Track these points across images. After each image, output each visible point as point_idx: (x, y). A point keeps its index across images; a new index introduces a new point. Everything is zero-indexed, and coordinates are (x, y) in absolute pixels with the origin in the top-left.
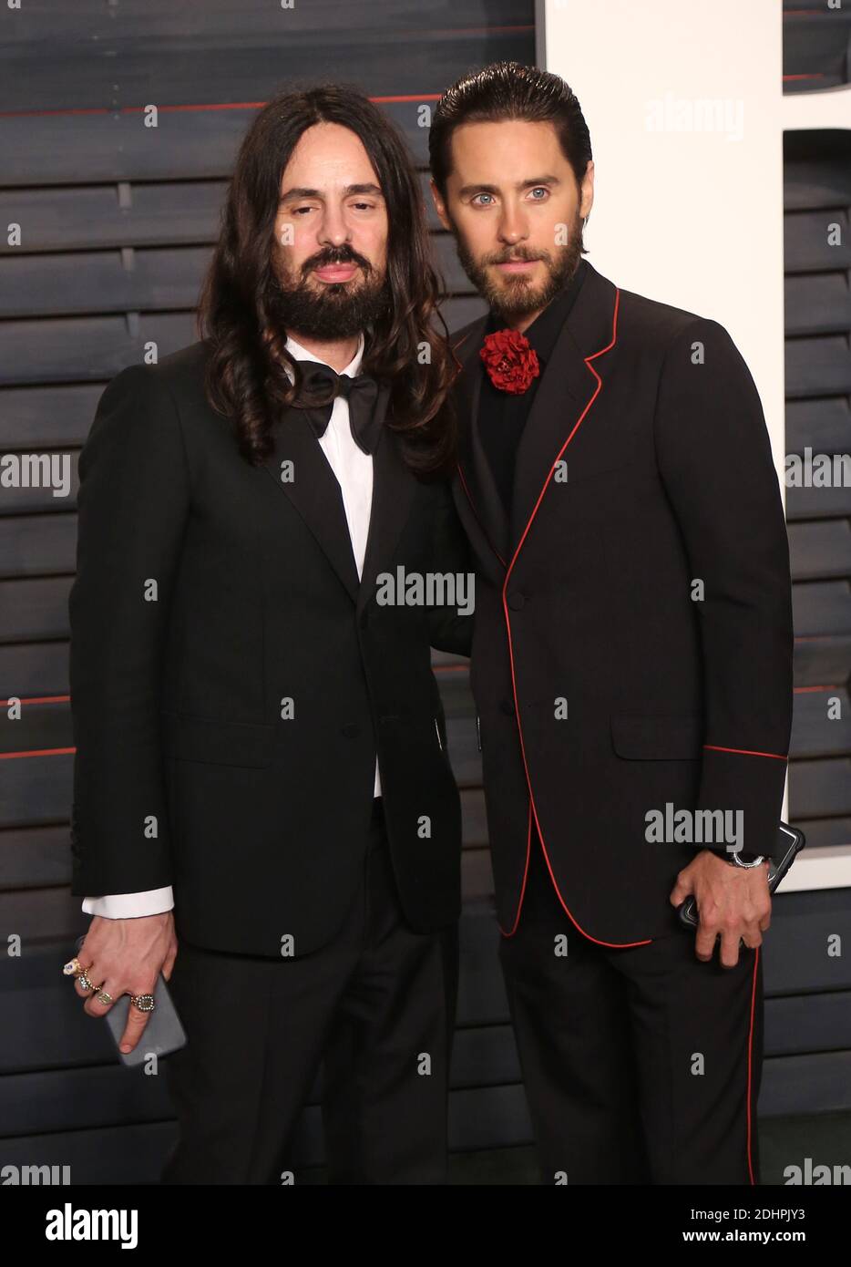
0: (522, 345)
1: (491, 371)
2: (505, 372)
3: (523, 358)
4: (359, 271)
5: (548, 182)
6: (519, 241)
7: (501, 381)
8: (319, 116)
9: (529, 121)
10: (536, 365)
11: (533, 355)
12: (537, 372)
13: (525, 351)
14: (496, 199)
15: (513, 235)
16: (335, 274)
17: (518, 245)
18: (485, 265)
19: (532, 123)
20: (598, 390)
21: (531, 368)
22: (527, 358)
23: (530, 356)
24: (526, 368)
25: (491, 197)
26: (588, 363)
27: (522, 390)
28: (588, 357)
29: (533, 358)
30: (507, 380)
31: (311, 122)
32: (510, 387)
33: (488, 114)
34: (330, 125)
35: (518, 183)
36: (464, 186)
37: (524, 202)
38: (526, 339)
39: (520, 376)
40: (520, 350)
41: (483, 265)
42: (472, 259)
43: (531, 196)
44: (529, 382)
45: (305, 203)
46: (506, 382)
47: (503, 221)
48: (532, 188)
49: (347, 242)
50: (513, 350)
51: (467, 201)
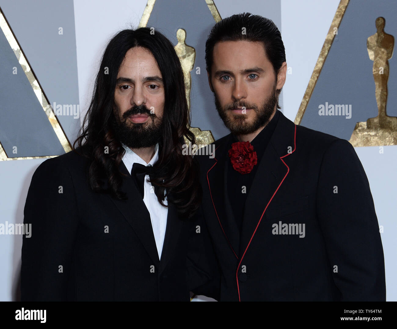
0: (250, 149)
1: (233, 162)
2: (241, 163)
3: (250, 155)
4: (149, 118)
5: (258, 71)
6: (241, 99)
7: (238, 167)
8: (136, 43)
9: (250, 41)
10: (256, 159)
11: (255, 154)
12: (256, 163)
13: (251, 152)
14: (232, 78)
15: (238, 96)
16: (139, 119)
17: (241, 100)
18: (226, 110)
19: (252, 42)
20: (288, 172)
21: (254, 161)
22: (252, 155)
23: (253, 155)
24: (252, 160)
25: (229, 77)
26: (281, 159)
27: (249, 171)
28: (282, 157)
29: (255, 156)
30: (241, 166)
31: (132, 46)
32: (244, 170)
33: (230, 38)
34: (140, 48)
35: (242, 71)
36: (217, 71)
37: (245, 80)
38: (252, 146)
39: (248, 164)
40: (249, 151)
41: (225, 110)
42: (221, 106)
43: (249, 77)
44: (252, 168)
45: (126, 84)
46: (241, 167)
47: (234, 88)
48: (249, 74)
49: (143, 104)
50: (246, 151)
51: (218, 78)
